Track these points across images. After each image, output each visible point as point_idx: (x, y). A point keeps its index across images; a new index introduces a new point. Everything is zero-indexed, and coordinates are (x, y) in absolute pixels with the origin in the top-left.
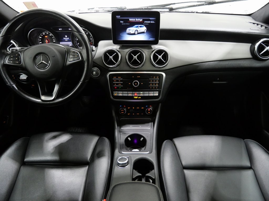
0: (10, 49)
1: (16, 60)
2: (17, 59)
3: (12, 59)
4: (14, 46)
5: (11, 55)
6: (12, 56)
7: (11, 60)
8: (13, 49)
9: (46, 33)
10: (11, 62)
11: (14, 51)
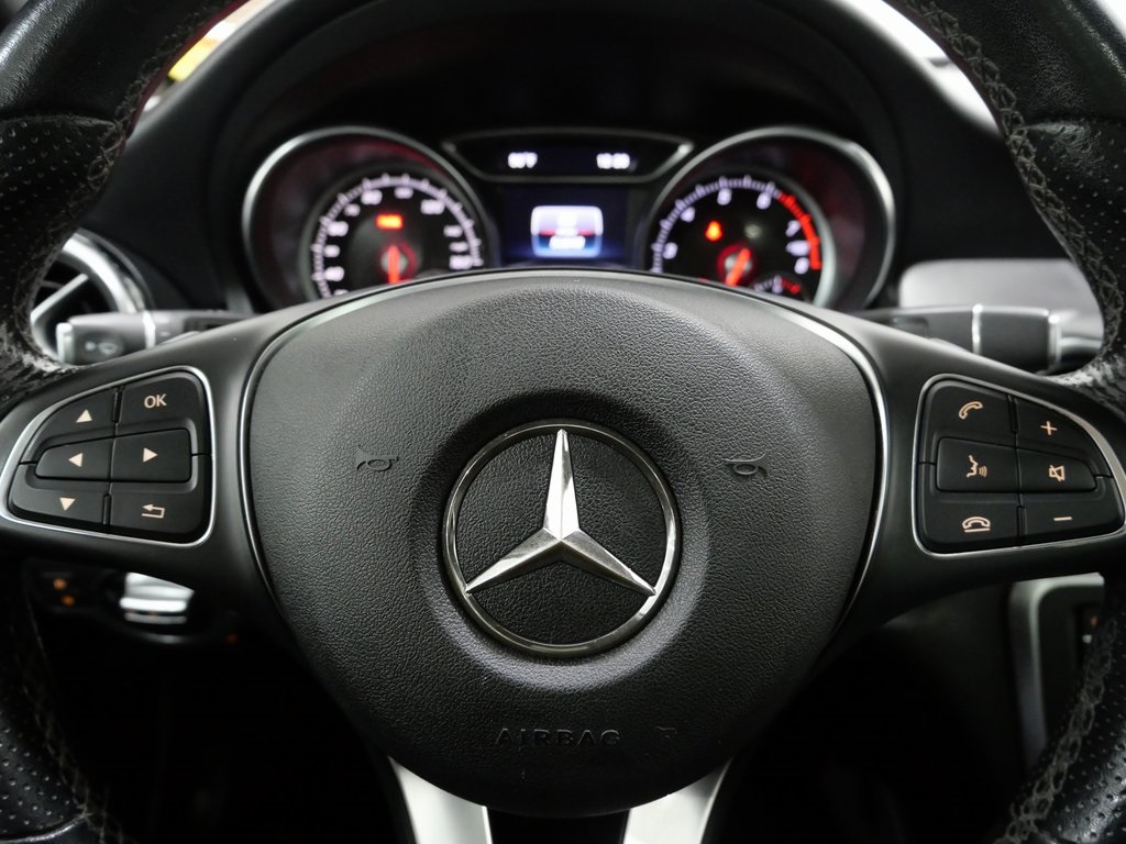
0: (64, 330)
1: (147, 479)
2: (148, 455)
3: (77, 460)
4: (94, 298)
5: (78, 407)
6: (85, 417)
7: (67, 481)
8: (96, 335)
9: (388, 192)
10: (67, 503)
11: (107, 349)
